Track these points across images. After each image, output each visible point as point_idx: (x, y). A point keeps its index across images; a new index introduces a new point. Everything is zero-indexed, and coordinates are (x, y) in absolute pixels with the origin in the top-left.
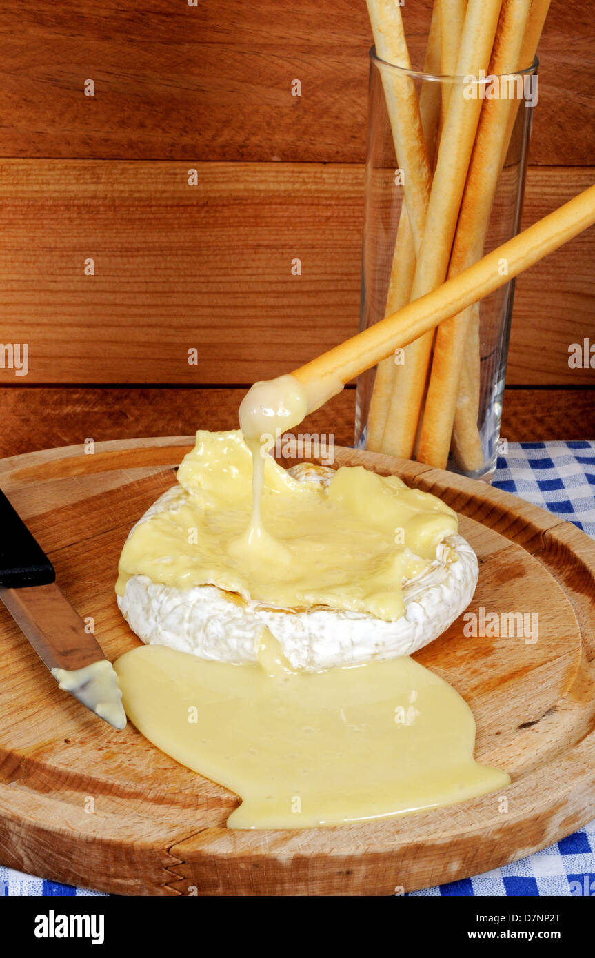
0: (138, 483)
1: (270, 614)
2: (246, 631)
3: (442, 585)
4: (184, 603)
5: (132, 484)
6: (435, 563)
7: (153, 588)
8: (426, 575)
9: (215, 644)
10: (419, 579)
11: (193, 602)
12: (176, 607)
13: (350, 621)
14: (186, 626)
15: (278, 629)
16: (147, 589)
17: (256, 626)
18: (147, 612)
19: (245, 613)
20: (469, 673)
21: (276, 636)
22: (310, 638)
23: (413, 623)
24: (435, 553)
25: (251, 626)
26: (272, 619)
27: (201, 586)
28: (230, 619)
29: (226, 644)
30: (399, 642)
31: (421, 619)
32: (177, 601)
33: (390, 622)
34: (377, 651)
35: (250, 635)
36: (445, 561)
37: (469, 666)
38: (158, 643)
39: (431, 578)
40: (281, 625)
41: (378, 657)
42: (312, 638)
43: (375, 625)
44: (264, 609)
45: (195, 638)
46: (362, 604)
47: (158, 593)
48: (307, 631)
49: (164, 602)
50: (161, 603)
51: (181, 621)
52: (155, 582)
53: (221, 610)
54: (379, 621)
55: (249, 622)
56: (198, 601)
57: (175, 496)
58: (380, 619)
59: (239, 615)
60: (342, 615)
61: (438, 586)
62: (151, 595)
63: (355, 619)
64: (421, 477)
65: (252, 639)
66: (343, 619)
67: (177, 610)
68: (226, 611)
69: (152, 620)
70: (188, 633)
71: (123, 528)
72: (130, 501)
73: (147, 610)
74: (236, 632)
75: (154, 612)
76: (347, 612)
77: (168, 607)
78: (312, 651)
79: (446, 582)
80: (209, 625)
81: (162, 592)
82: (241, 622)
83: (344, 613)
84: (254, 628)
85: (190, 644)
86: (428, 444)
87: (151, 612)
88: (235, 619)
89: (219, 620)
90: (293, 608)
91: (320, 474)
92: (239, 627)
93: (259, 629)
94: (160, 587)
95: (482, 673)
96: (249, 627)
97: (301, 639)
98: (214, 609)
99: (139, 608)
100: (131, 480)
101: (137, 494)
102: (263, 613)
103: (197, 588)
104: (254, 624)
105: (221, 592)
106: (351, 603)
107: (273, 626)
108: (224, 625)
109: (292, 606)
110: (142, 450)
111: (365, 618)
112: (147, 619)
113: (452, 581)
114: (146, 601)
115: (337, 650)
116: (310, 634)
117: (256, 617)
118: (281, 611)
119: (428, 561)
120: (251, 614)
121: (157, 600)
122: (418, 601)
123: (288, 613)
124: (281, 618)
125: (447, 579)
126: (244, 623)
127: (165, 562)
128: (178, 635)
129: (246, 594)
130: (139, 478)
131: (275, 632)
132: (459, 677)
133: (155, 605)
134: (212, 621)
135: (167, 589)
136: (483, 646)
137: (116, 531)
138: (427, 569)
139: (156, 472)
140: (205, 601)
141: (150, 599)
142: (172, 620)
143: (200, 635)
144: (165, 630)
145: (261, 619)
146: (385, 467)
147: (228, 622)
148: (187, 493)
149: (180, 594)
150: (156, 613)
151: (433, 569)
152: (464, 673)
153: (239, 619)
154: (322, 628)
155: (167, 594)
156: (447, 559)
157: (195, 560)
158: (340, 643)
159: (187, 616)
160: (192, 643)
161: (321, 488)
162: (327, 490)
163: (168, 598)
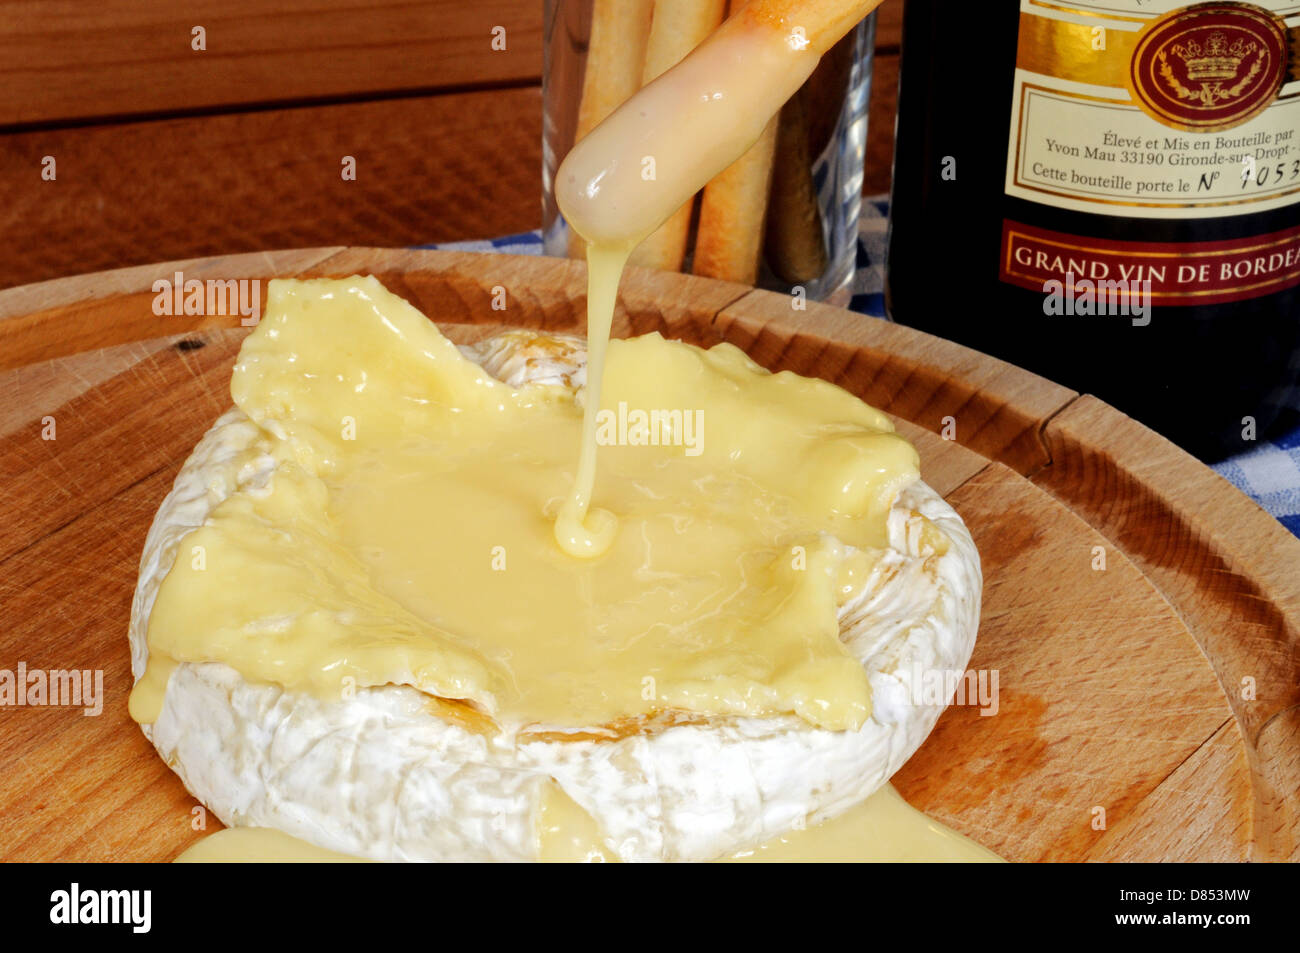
0: (105, 389)
1: (556, 747)
2: (505, 796)
3: (932, 620)
4: (336, 733)
5: (91, 395)
6: (891, 557)
7: (244, 697)
8: (877, 589)
9: (426, 833)
10: (864, 603)
11: (359, 729)
12: (314, 743)
13: (751, 744)
14: (346, 790)
15: (580, 783)
16: (230, 698)
17: (527, 782)
18: (237, 754)
19: (492, 750)
20: (1012, 819)
21: (584, 804)
22: (663, 798)
23: (887, 727)
24: (885, 535)
25: (515, 782)
26: (562, 759)
27: (373, 688)
28: (456, 768)
29: (455, 829)
30: (860, 775)
31: (902, 712)
32: (315, 727)
33: (842, 731)
34: (815, 805)
35: (516, 806)
36: (915, 551)
37: (1006, 799)
38: (264, 825)
39: (893, 596)
40: (587, 771)
41: (817, 818)
42: (667, 799)
43: (808, 746)
44: (540, 737)
45: (370, 818)
46: (772, 694)
47: (262, 708)
48: (652, 781)
49: (282, 731)
50: (274, 731)
51: (332, 777)
52: (249, 678)
53: (431, 747)
54: (815, 732)
55: (508, 773)
56: (370, 725)
57: (242, 447)
58: (818, 727)
59: (479, 755)
60: (731, 733)
61: (922, 623)
62: (243, 711)
63: (763, 738)
64: (730, 314)
65: (525, 816)
66: (734, 741)
67: (319, 750)
68: (443, 748)
69: (249, 774)
70: (353, 807)
71: (99, 513)
72: (97, 438)
73: (235, 749)
74: (479, 801)
75: (253, 754)
76: (740, 722)
77: (294, 742)
78: (672, 830)
79: (937, 608)
80: (408, 785)
81: (271, 705)
82: (489, 774)
83: (734, 726)
84: (520, 790)
85: (358, 834)
86: (721, 235)
87: (245, 755)
88: (468, 766)
89: (433, 773)
90: (608, 727)
91: (557, 359)
92: (485, 787)
93: (536, 789)
94: (268, 694)
95: (1041, 818)
96: (509, 786)
97: (642, 803)
98: (413, 743)
99: (211, 744)
100: (88, 385)
101: (110, 420)
102: (538, 749)
103: (364, 694)
104: (521, 777)
105: (427, 701)
106: (743, 699)
107: (567, 775)
108: (447, 785)
109: (603, 721)
110: (90, 306)
111: (783, 732)
112: (236, 772)
113: (949, 604)
114: (229, 725)
115: (728, 819)
116: (661, 788)
117: (522, 757)
118: (582, 737)
119: (874, 553)
120: (507, 752)
121: (261, 727)
122: (888, 669)
123: (599, 739)
124: (586, 754)
125: (938, 601)
126: (497, 776)
127: (275, 629)
128: (325, 810)
129: (488, 703)
130: (105, 378)
131: (576, 793)
132: (995, 833)
133: (255, 736)
134: (414, 775)
135: (284, 697)
136: (1020, 740)
137: (85, 522)
138: (876, 574)
139: (138, 359)
140: (386, 724)
141: (239, 722)
142: (307, 775)
143: (385, 813)
144: (287, 799)
145: (534, 763)
146: (645, 299)
147: (456, 777)
148: (266, 434)
149: (322, 708)
150: (260, 756)
151: (892, 573)
152: (1002, 819)
153: (482, 766)
154: (688, 769)
155: (287, 709)
156: (921, 545)
157: (347, 618)
158: (735, 801)
159: (346, 765)
160: (364, 832)
161: (568, 394)
162: (581, 396)
163: (290, 721)
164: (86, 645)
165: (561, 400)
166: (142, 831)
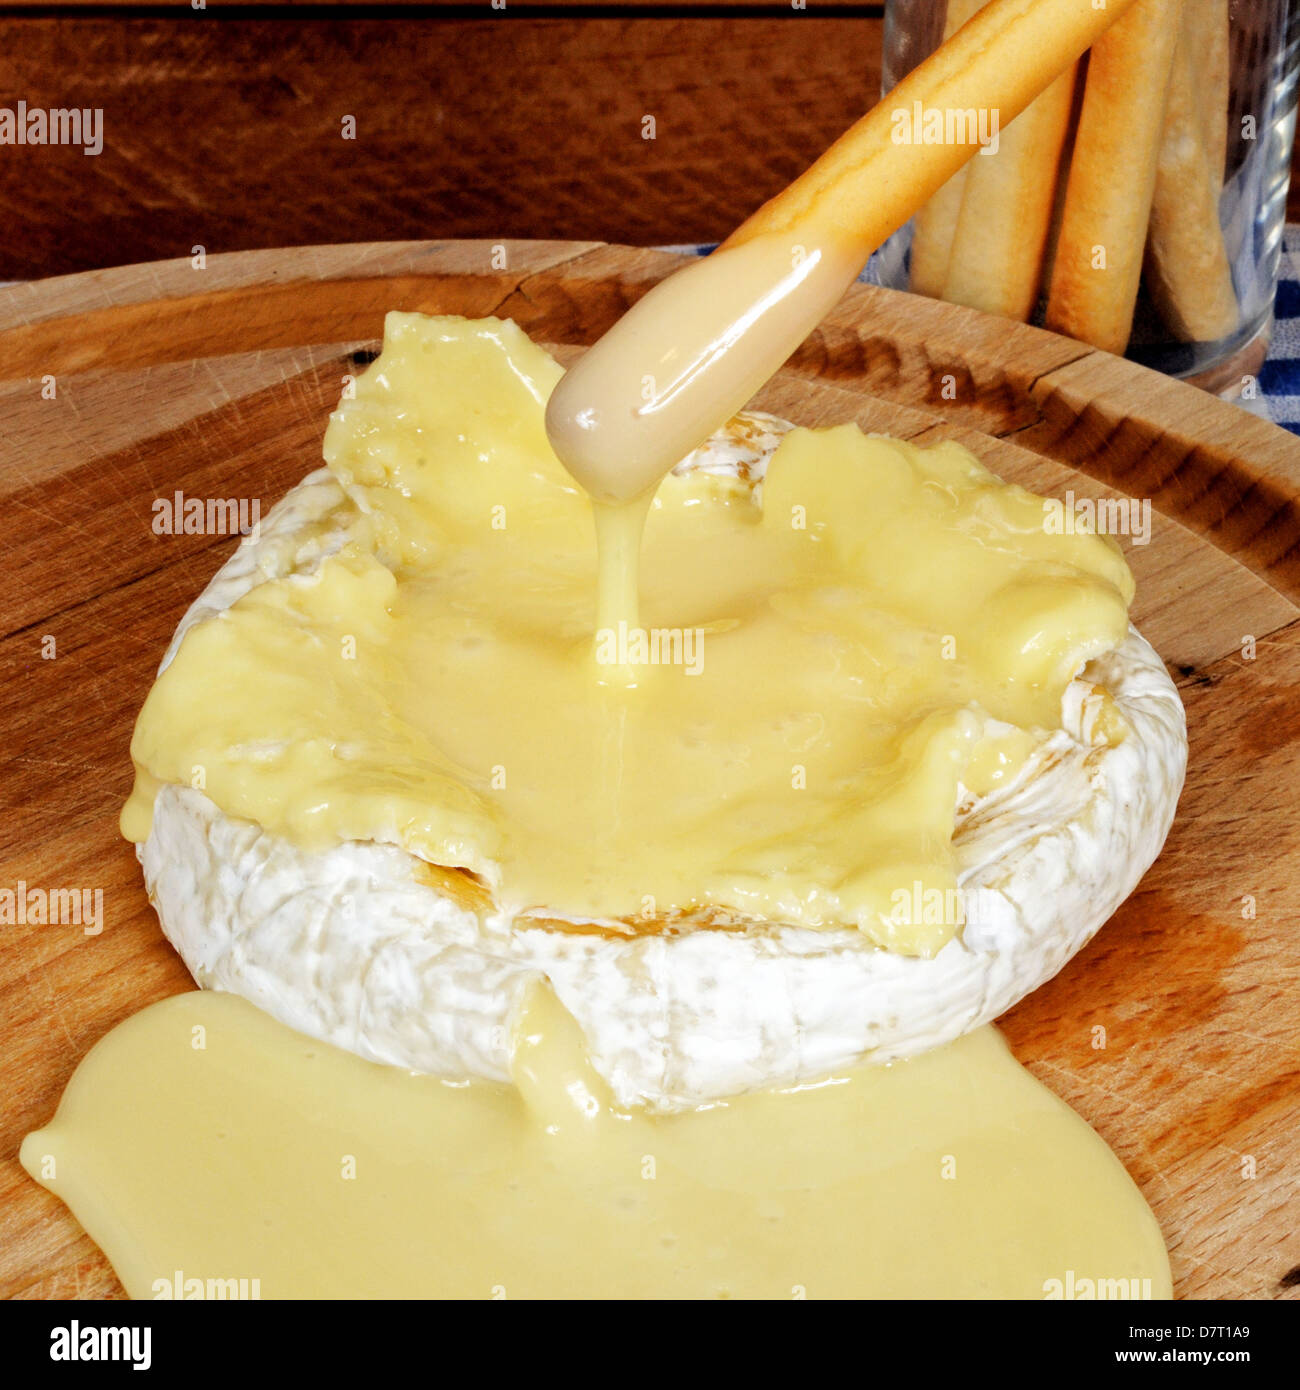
0: (246, 406)
1: (558, 938)
2: (482, 992)
3: (1074, 828)
4: (311, 888)
5: (226, 412)
6: (1060, 741)
7: (222, 832)
8: (1031, 780)
9: (393, 1024)
10: (1009, 797)
11: (337, 889)
12: (285, 900)
13: (792, 962)
14: (312, 960)
15: (577, 986)
16: (208, 831)
17: (514, 976)
18: (208, 900)
19: (484, 933)
20: (1145, 1082)
21: (573, 1010)
22: (673, 1015)
23: (982, 956)
24: (1059, 712)
25: (498, 977)
26: (561, 955)
27: (359, 842)
28: (437, 949)
29: (424, 1026)
30: (942, 1010)
31: (1009, 939)
32: (289, 879)
33: (915, 957)
34: (873, 1042)
35: (492, 1005)
36: (1087, 738)
37: (1147, 1057)
38: (231, 990)
39: (1047, 791)
40: (587, 972)
41: (876, 1057)
42: (678, 1017)
43: (868, 971)
44: (545, 925)
45: (335, 998)
46: (834, 901)
47: (238, 849)
48: (663, 995)
49: (254, 880)
50: (247, 877)
51: (298, 944)
52: (227, 813)
53: (415, 920)
54: (880, 955)
55: (494, 963)
56: (351, 885)
58: (884, 949)
59: (468, 937)
60: (770, 945)
61: (1062, 830)
62: (219, 850)
63: (808, 956)
64: (1052, 382)
65: (500, 1019)
66: (772, 956)
67: (287, 909)
68: (429, 924)
69: (219, 925)
70: (318, 981)
71: (183, 567)
72: (214, 470)
73: (206, 892)
74: (454, 995)
75: (224, 902)
76: (785, 933)
77: (265, 895)
78: (680, 1056)
79: (1085, 815)
80: (378, 965)
81: (249, 846)
82: (473, 962)
83: (776, 937)
84: (505, 985)
85: (322, 1014)
86: (1077, 277)
87: (216, 902)
88: (452, 949)
89: (408, 954)
90: (627, 921)
91: (738, 442)
92: (469, 980)
93: (520, 988)
94: (246, 833)
95: (1182, 1085)
96: (492, 979)
97: (646, 1018)
98: (395, 914)
99: (186, 884)
100: (227, 397)
101: (237, 446)
102: (537, 938)
103: (349, 847)
104: (509, 969)
105: (417, 864)
106: (803, 903)
107: (564, 976)
108: (420, 971)
109: (622, 913)
110: (266, 291)
111: (838, 950)
112: (206, 920)
113: (1103, 810)
114: (205, 864)
115: (751, 1048)
116: (673, 1002)
117: (517, 946)
118: (590, 929)
119: (1040, 733)
120: (501, 937)
121: (236, 868)
122: (1002, 884)
123: (610, 934)
124: (590, 951)
125: (1090, 805)
126: (481, 964)
127: (261, 756)
128: (289, 981)
129: (489, 872)
130: (250, 389)
131: (569, 997)
132: (1117, 1097)
133: (228, 881)
134: (386, 953)
135: (262, 840)
136: (1194, 984)
137: (161, 578)
138: (1035, 760)
139: (298, 369)
140: (371, 889)
141: (215, 863)
142: (275, 937)
143: (351, 992)
144: (252, 962)
145: (529, 954)
146: (953, 350)
147: (434, 961)
149: (300, 858)
150: (231, 907)
151: (1053, 762)
152: (1131, 1082)
153: (468, 950)
154: (710, 984)
155: (264, 853)
156: (1093, 736)
157: (350, 752)
158: (763, 1029)
159: (315, 931)
160: (330, 1013)
161: (743, 488)
162: (758, 491)
163: (265, 869)
164: (111, 735)
165: (734, 495)
166: (98, 976)
